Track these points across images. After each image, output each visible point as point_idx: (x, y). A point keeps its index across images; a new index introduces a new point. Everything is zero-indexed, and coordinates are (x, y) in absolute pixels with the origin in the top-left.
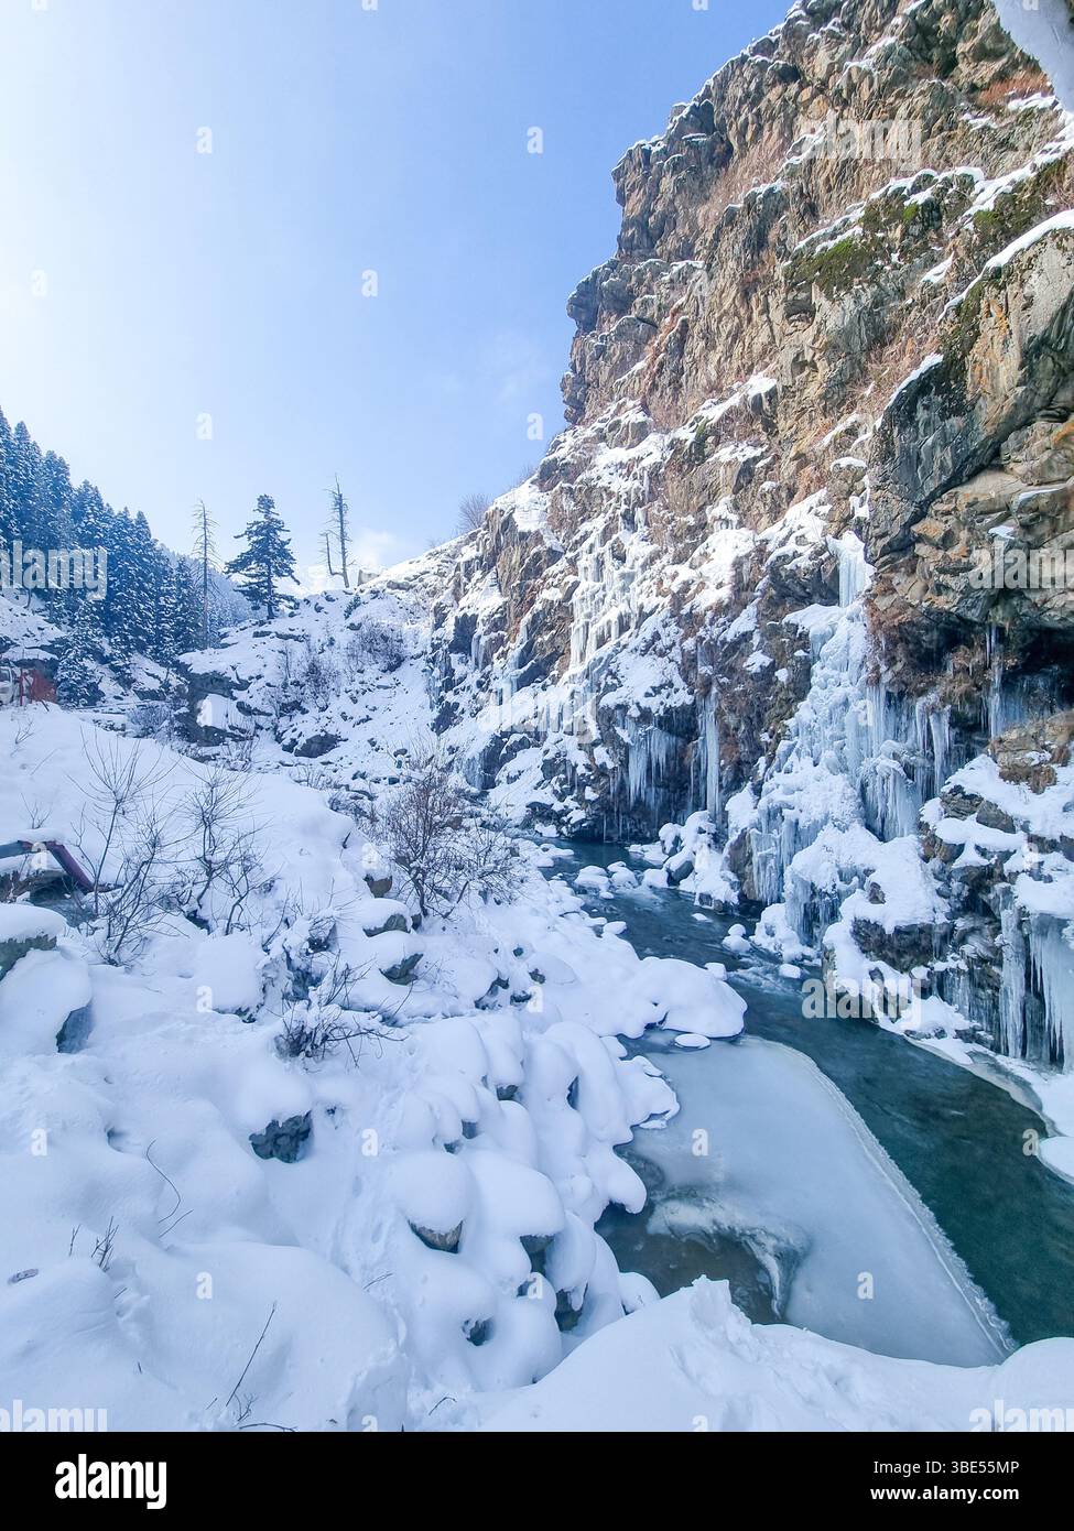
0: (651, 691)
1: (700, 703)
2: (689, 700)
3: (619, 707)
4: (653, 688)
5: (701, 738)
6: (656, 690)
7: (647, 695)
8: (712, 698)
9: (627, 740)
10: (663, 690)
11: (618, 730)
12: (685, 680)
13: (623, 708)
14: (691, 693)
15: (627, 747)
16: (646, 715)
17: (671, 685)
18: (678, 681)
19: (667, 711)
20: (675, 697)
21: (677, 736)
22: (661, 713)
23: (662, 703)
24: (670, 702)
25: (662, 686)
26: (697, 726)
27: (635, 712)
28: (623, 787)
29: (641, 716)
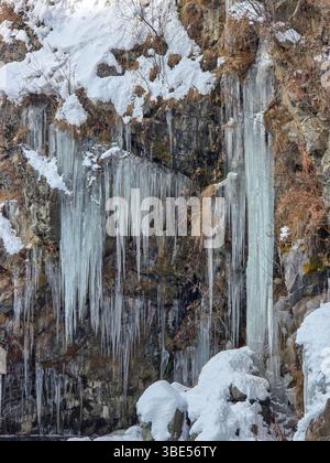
0: (112, 61)
1: (230, 92)
2: (203, 82)
3: (34, 99)
4: (118, 54)
5: (232, 175)
6: (125, 59)
7: (104, 70)
8: (259, 80)
9: (55, 181)
10: (141, 60)
11: (33, 157)
12: (195, 33)
13: (44, 102)
14: (208, 66)
15: (55, 200)
16: (100, 120)
17: (161, 45)
18: (178, 39)
19: (152, 110)
20: (172, 76)
21: (176, 170)
22: (139, 114)
23: (139, 91)
24: (157, 89)
25: (139, 50)
26: (221, 147)
27: (73, 114)
28: (45, 297)
29: (90, 123)
